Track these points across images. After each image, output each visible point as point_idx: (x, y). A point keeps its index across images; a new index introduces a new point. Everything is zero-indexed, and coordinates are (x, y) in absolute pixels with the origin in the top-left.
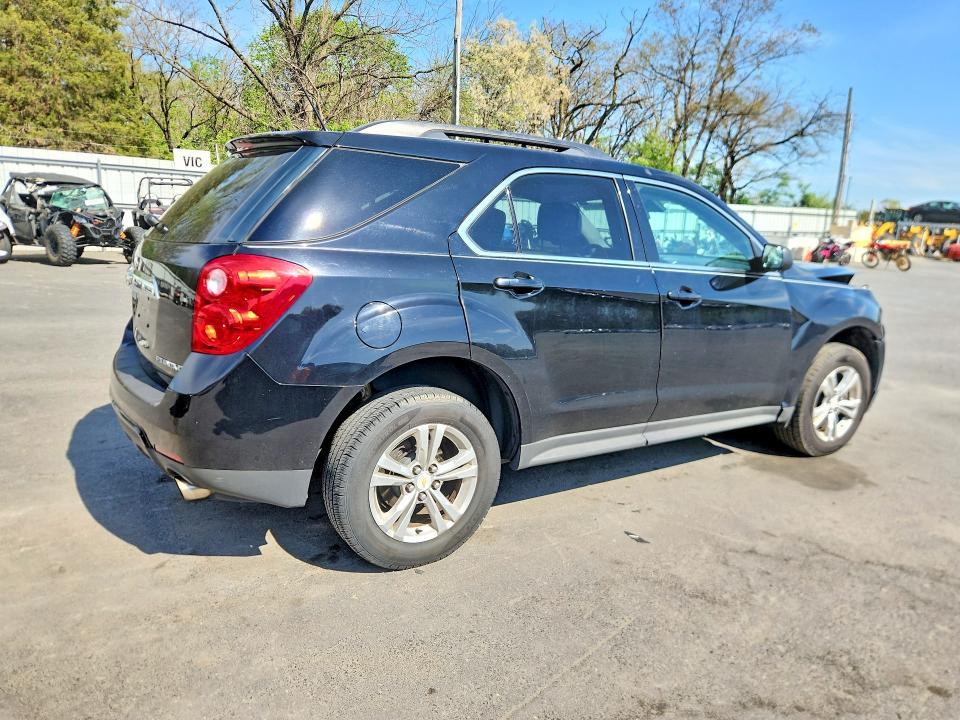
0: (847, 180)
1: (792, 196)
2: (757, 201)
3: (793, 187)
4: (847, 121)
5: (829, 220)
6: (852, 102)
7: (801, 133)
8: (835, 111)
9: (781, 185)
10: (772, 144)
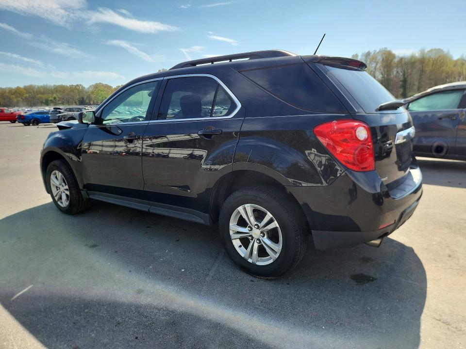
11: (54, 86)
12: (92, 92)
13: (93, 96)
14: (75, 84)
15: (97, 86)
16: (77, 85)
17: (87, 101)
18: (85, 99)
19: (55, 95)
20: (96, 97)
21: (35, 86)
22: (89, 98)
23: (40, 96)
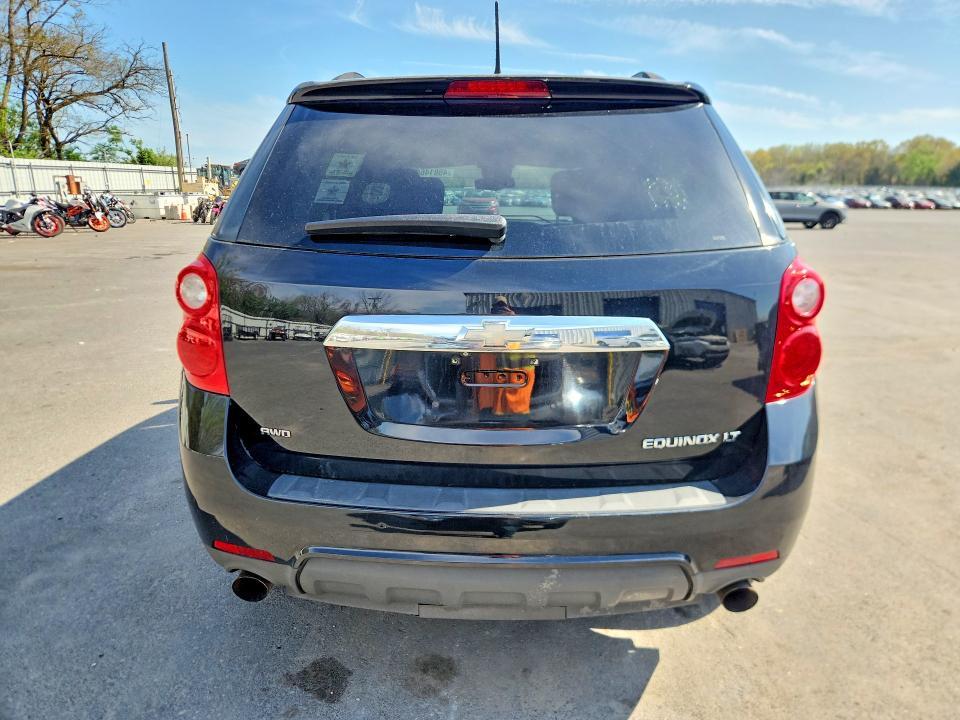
0: (183, 136)
1: (129, 153)
2: (89, 157)
3: (126, 143)
4: (168, 76)
5: (176, 176)
6: (169, 57)
7: (121, 85)
8: (151, 65)
9: (113, 140)
10: (91, 94)
11: (827, 145)
12: (902, 158)
13: (901, 166)
14: (869, 140)
15: (915, 144)
16: (875, 143)
17: (885, 176)
18: (880, 172)
19: (821, 165)
20: (906, 168)
21: (790, 147)
22: (892, 170)
23: (793, 165)
